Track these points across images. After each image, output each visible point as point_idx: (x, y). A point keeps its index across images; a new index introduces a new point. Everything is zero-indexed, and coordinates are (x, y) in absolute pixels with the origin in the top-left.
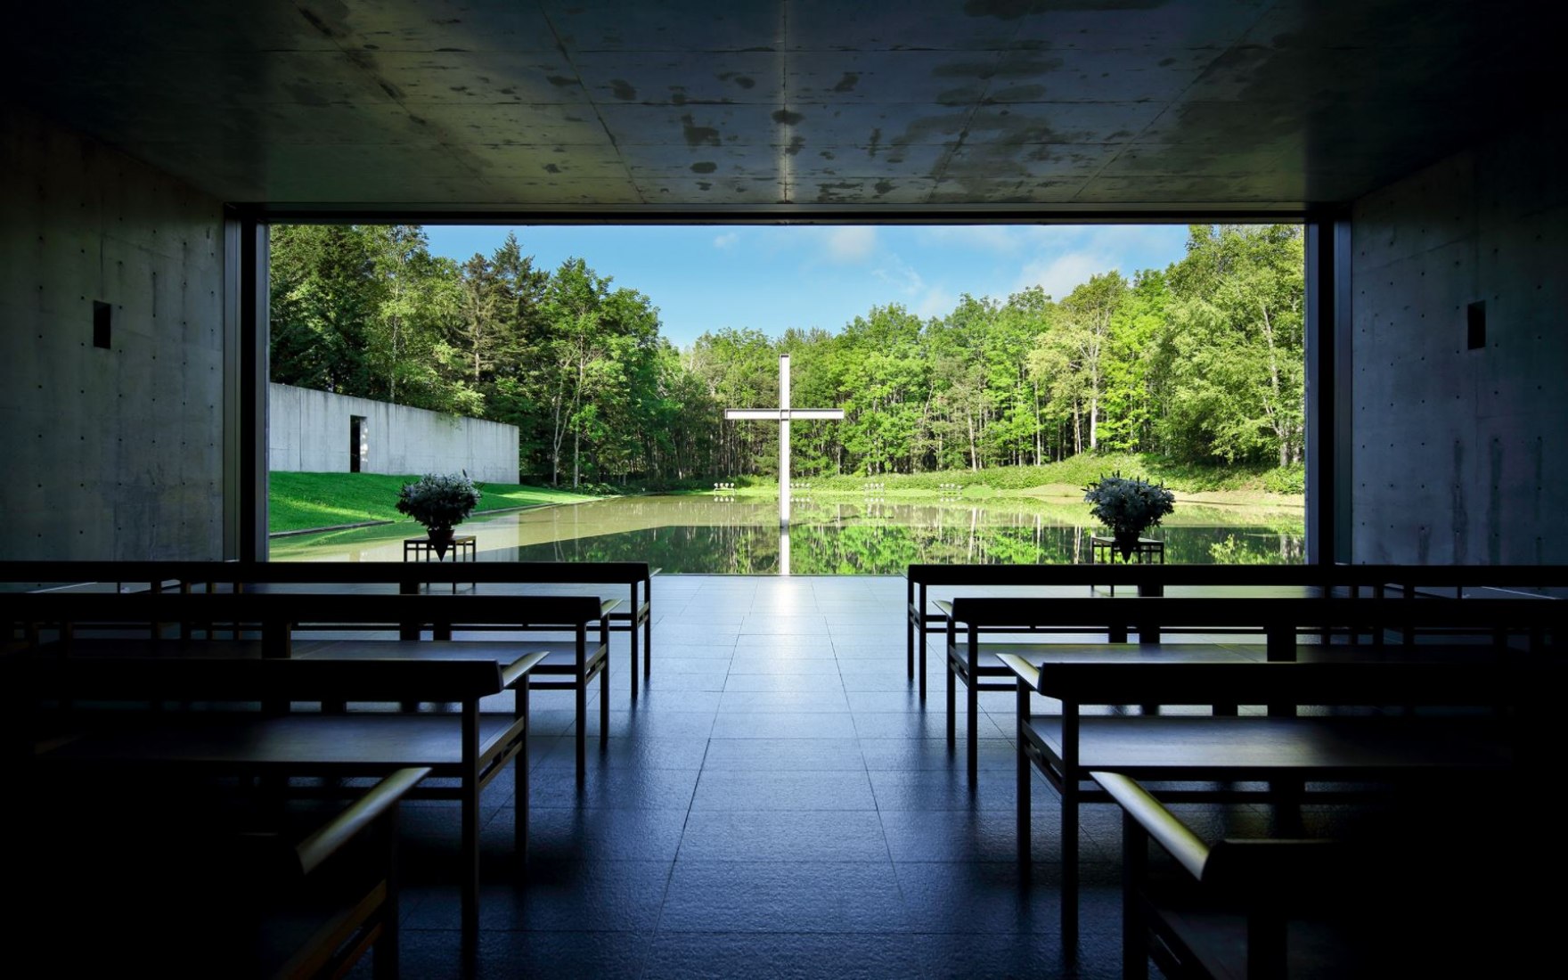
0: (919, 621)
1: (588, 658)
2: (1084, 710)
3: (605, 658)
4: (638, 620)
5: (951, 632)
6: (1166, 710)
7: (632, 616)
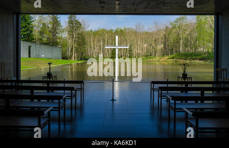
0: (153, 89)
1: (73, 95)
2: (177, 102)
3: (76, 95)
4: (82, 89)
5: (159, 91)
6: (189, 102)
7: (81, 89)
